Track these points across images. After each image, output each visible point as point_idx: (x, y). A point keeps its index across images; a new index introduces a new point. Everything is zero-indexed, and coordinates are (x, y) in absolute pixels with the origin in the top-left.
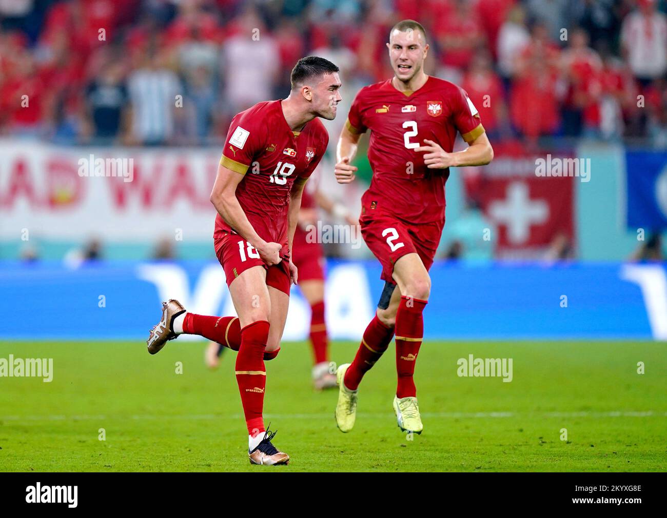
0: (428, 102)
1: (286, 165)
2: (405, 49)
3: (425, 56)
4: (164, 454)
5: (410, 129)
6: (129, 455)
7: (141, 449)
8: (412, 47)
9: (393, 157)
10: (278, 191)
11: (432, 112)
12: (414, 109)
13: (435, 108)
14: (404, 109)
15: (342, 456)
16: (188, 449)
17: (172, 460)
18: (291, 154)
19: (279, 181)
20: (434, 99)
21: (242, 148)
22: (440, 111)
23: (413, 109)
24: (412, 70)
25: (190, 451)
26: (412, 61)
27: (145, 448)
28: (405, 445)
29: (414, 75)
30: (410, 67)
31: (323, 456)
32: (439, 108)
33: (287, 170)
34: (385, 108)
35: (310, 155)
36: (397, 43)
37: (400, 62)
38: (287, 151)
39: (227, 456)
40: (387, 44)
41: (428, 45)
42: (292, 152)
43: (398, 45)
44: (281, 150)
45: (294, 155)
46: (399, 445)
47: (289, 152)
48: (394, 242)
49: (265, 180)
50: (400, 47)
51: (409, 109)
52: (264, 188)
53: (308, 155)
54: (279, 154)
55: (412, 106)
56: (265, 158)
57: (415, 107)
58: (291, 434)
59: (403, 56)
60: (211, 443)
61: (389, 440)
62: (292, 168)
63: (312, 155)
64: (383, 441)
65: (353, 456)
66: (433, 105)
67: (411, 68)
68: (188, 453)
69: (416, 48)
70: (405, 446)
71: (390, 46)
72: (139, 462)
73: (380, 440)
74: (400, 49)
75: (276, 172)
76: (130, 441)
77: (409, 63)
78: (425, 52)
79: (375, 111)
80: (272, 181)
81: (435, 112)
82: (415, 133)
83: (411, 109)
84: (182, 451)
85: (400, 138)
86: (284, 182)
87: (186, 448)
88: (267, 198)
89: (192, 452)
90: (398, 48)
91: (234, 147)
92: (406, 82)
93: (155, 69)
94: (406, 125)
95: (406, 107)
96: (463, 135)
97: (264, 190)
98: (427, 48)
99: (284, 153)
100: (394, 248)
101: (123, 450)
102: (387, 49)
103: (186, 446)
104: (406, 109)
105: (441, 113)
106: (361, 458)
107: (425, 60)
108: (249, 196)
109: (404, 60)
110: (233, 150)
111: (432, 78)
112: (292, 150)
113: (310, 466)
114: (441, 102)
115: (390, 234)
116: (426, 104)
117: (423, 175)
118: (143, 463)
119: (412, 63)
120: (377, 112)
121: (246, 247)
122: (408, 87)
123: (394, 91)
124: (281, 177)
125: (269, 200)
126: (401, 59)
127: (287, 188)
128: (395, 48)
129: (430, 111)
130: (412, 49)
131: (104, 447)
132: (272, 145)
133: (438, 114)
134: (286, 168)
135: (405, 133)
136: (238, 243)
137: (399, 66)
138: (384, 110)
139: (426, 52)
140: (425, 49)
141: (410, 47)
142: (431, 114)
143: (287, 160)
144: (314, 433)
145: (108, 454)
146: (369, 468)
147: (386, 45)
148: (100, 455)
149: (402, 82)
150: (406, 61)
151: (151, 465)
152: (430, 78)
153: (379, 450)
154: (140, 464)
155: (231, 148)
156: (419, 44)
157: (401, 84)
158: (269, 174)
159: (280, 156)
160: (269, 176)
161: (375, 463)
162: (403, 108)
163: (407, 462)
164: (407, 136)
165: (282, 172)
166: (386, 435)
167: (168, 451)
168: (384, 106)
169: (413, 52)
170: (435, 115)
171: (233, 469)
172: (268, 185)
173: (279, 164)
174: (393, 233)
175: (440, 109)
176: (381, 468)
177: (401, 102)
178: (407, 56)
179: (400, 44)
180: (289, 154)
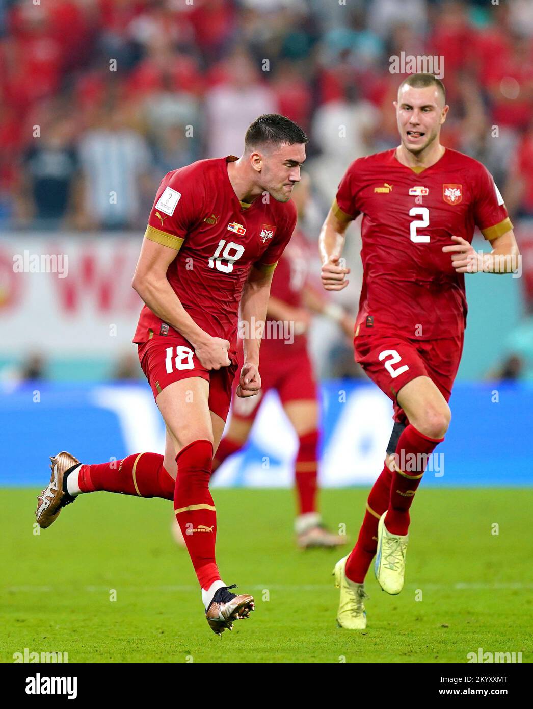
0: (444, 185)
1: (232, 245)
2: (416, 110)
3: (443, 120)
4: (129, 637)
5: (419, 217)
6: (82, 639)
7: (98, 630)
8: (427, 109)
9: (394, 252)
10: (221, 281)
11: (448, 198)
12: (426, 193)
13: (453, 194)
14: (412, 191)
15: (364, 640)
16: (160, 631)
17: (139, 645)
18: (238, 231)
19: (220, 267)
20: (453, 181)
21: (171, 215)
22: (459, 197)
23: (424, 192)
24: (425, 139)
25: (162, 633)
26: (425, 126)
27: (104, 630)
28: (447, 625)
29: (427, 145)
30: (422, 134)
31: (339, 640)
32: (458, 193)
33: (233, 252)
34: (386, 187)
35: (266, 235)
36: (407, 102)
37: (409, 128)
38: (233, 227)
39: (211, 640)
40: (394, 103)
41: (448, 106)
42: (239, 229)
43: (408, 105)
44: (224, 225)
45: (242, 233)
46: (439, 625)
47: (236, 228)
48: (395, 367)
49: (202, 263)
50: (409, 107)
51: (419, 191)
52: (200, 274)
53: (263, 234)
54: (221, 229)
55: (423, 188)
56: (201, 232)
57: (427, 190)
58: (296, 611)
59: (414, 120)
60: (191, 623)
61: (425, 619)
62: (241, 250)
63: (270, 236)
64: (417, 620)
65: (377, 640)
66: (450, 189)
67: (424, 136)
68: (161, 635)
69: (431, 110)
70: (447, 627)
71: (398, 105)
72: (95, 647)
73: (414, 618)
74: (410, 110)
75: (217, 254)
76: (84, 620)
77: (421, 129)
78: (443, 115)
79: (374, 190)
80: (211, 265)
81: (453, 199)
82: (425, 223)
83: (422, 191)
84: (152, 633)
85: (406, 228)
86: (229, 269)
87: (158, 629)
88: (205, 289)
89: (166, 634)
90: (408, 109)
91: (161, 213)
92: (417, 153)
93: (115, 129)
94: (413, 212)
95: (415, 188)
96: (483, 230)
97: (201, 276)
98: (446, 110)
99: (229, 228)
100: (394, 374)
101: (74, 631)
102: (395, 109)
103: (158, 626)
104: (415, 191)
105: (461, 200)
106: (388, 642)
107: (443, 126)
108: (182, 285)
109: (415, 125)
110: (160, 217)
111: (450, 151)
112: (240, 226)
113: (322, 652)
114: (461, 186)
115: (390, 357)
116: (442, 188)
117: (432, 278)
118: (102, 649)
119: (425, 129)
120: (375, 191)
121: (175, 355)
122: (419, 159)
123: (399, 166)
124: (225, 262)
125: (209, 292)
126: (410, 123)
127: (235, 279)
128: (404, 108)
129: (446, 197)
130: (426, 111)
131: (49, 628)
132: (213, 216)
133: (457, 201)
134: (232, 249)
135: (412, 221)
136: (166, 350)
137: (408, 133)
138: (386, 189)
139: (445, 116)
140: (443, 110)
141: (423, 109)
142: (449, 201)
143: (233, 239)
144: (326, 610)
145: (54, 638)
146: (400, 655)
147: (393, 105)
148: (45, 638)
149: (411, 153)
150: (418, 126)
151: (111, 652)
152: (446, 150)
153: (412, 631)
154: (97, 651)
155: (158, 214)
156: (435, 105)
157: (411, 155)
158: (207, 255)
159: (222, 232)
160: (207, 258)
161: (407, 649)
162: (410, 189)
163: (449, 648)
164: (414, 225)
165: (226, 255)
166: (422, 612)
167: (134, 634)
168: (386, 185)
169: (426, 115)
170: (453, 202)
171: (219, 657)
172: (205, 271)
173: (222, 243)
174: (394, 355)
175: (460, 195)
176: (416, 655)
177: (408, 181)
178: (419, 120)
179: (410, 104)
180: (235, 230)
